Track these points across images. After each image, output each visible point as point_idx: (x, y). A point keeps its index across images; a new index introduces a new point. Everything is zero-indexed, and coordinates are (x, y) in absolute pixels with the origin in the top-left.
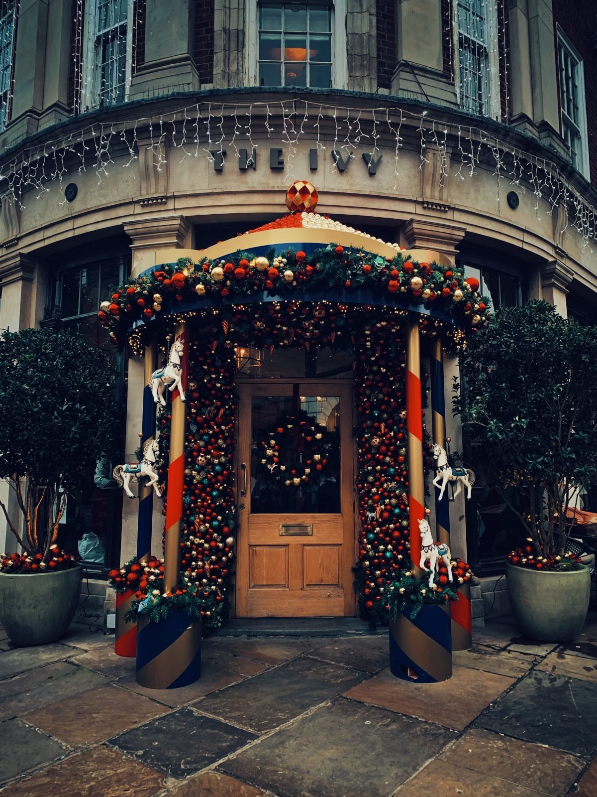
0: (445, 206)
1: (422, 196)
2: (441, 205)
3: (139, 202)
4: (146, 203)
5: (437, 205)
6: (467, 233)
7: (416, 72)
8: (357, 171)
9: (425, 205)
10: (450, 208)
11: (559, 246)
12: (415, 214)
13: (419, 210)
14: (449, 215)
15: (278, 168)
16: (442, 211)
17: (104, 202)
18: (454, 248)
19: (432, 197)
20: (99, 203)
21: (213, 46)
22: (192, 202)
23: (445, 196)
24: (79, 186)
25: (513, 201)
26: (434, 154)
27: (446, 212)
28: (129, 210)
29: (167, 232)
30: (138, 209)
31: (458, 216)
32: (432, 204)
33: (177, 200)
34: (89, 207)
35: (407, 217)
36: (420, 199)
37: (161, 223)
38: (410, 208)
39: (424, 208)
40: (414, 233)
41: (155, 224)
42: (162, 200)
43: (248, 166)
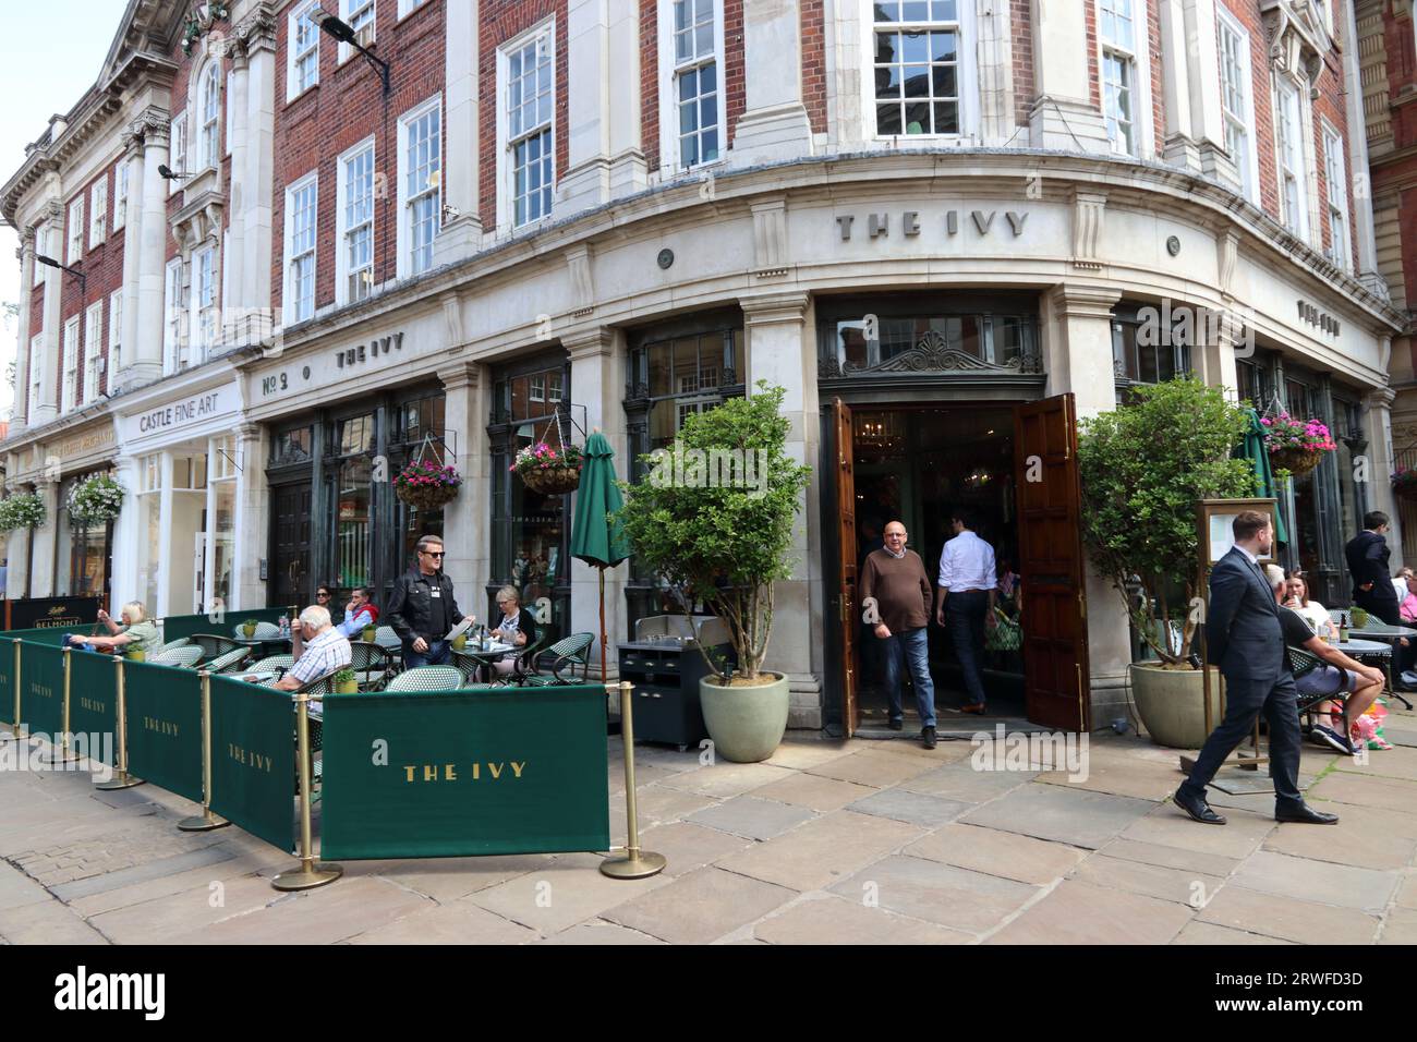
0: (1098, 265)
1: (1073, 253)
2: (1094, 264)
3: (755, 273)
4: (763, 274)
5: (1089, 264)
6: (1124, 292)
7: (1060, 108)
8: (998, 229)
9: (1077, 265)
10: (1103, 265)
11: (1227, 291)
12: (1066, 276)
13: (1069, 270)
14: (1103, 273)
15: (912, 233)
16: (1093, 270)
17: (710, 272)
18: (1108, 311)
19: (1085, 256)
20: (704, 274)
21: (825, 89)
22: (818, 274)
23: (1098, 253)
24: (677, 253)
25: (1172, 247)
26: (1087, 206)
27: (1099, 270)
28: (743, 282)
29: (789, 308)
30: (753, 281)
31: (1113, 274)
32: (1084, 263)
33: (800, 272)
34: (690, 277)
35: (1057, 281)
36: (1071, 259)
37: (784, 299)
38: (1061, 269)
39: (1075, 268)
40: (1066, 299)
41: (777, 299)
42: (781, 272)
43: (878, 232)
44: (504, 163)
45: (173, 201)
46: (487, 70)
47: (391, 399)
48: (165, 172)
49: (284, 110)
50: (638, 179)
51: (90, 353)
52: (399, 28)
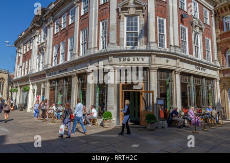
3: (109, 65)
7: (151, 43)
10: (156, 64)
15: (129, 60)
16: (154, 65)
18: (156, 70)
19: (153, 63)
21: (119, 40)
25: (167, 61)
26: (153, 56)
35: (148, 66)
42: (112, 65)
43: (124, 60)
44: (81, 46)
45: (39, 46)
46: (79, 34)
47: (66, 78)
48: (37, 42)
49: (54, 35)
50: (97, 51)
51: (26, 67)
52: (69, 26)
